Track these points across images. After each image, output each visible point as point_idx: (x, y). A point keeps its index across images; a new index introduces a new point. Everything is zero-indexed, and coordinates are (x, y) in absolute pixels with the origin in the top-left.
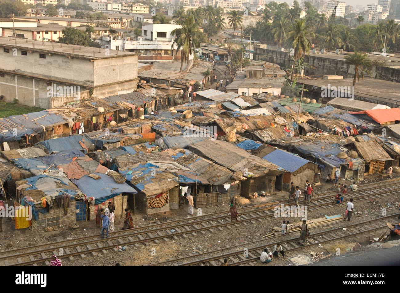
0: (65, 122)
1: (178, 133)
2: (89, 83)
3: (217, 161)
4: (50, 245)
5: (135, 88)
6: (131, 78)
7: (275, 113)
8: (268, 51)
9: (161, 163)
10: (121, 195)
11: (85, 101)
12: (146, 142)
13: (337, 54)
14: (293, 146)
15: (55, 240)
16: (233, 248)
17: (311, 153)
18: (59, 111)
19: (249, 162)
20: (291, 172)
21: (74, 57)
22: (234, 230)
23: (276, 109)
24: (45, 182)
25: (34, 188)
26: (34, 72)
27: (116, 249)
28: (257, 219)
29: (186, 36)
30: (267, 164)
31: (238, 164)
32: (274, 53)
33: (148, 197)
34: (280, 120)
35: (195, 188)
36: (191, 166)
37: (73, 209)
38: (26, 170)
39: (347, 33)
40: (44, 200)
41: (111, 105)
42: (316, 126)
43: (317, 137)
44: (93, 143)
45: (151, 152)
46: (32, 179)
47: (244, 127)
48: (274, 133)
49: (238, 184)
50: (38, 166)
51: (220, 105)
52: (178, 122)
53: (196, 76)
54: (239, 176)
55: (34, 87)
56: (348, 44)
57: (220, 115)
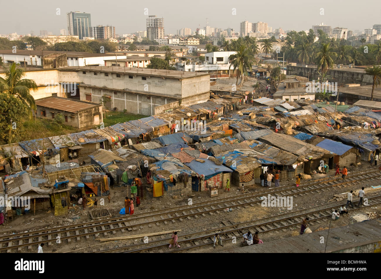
0: (167, 124)
1: (248, 129)
2: (178, 96)
3: (283, 148)
4: (180, 207)
5: (208, 98)
6: (206, 92)
7: (315, 113)
8: (298, 68)
9: (244, 150)
10: (222, 173)
11: (176, 109)
12: (228, 136)
13: (350, 68)
14: (337, 137)
15: (181, 204)
16: (308, 209)
17: (352, 141)
18: (160, 116)
19: (307, 149)
20: (340, 155)
21: (167, 78)
22: (305, 197)
23: (315, 110)
24: (169, 165)
25: (161, 169)
26: (138, 90)
27: (225, 210)
28: (320, 189)
29: (240, 59)
30: (321, 150)
31: (300, 150)
32: (302, 69)
33: (240, 175)
34: (321, 118)
35: (272, 168)
36: (265, 153)
37: (190, 183)
38: (152, 157)
39: (356, 52)
40: (171, 177)
41: (195, 111)
42: (349, 122)
43: (353, 130)
44: (191, 138)
45: (233, 143)
46: (158, 163)
47: (296, 124)
48: (320, 128)
49: (302, 165)
50: (159, 155)
51: (273, 108)
52: (247, 122)
53: (249, 88)
54: (303, 159)
55: (138, 101)
56: (357, 60)
57: (275, 116)
